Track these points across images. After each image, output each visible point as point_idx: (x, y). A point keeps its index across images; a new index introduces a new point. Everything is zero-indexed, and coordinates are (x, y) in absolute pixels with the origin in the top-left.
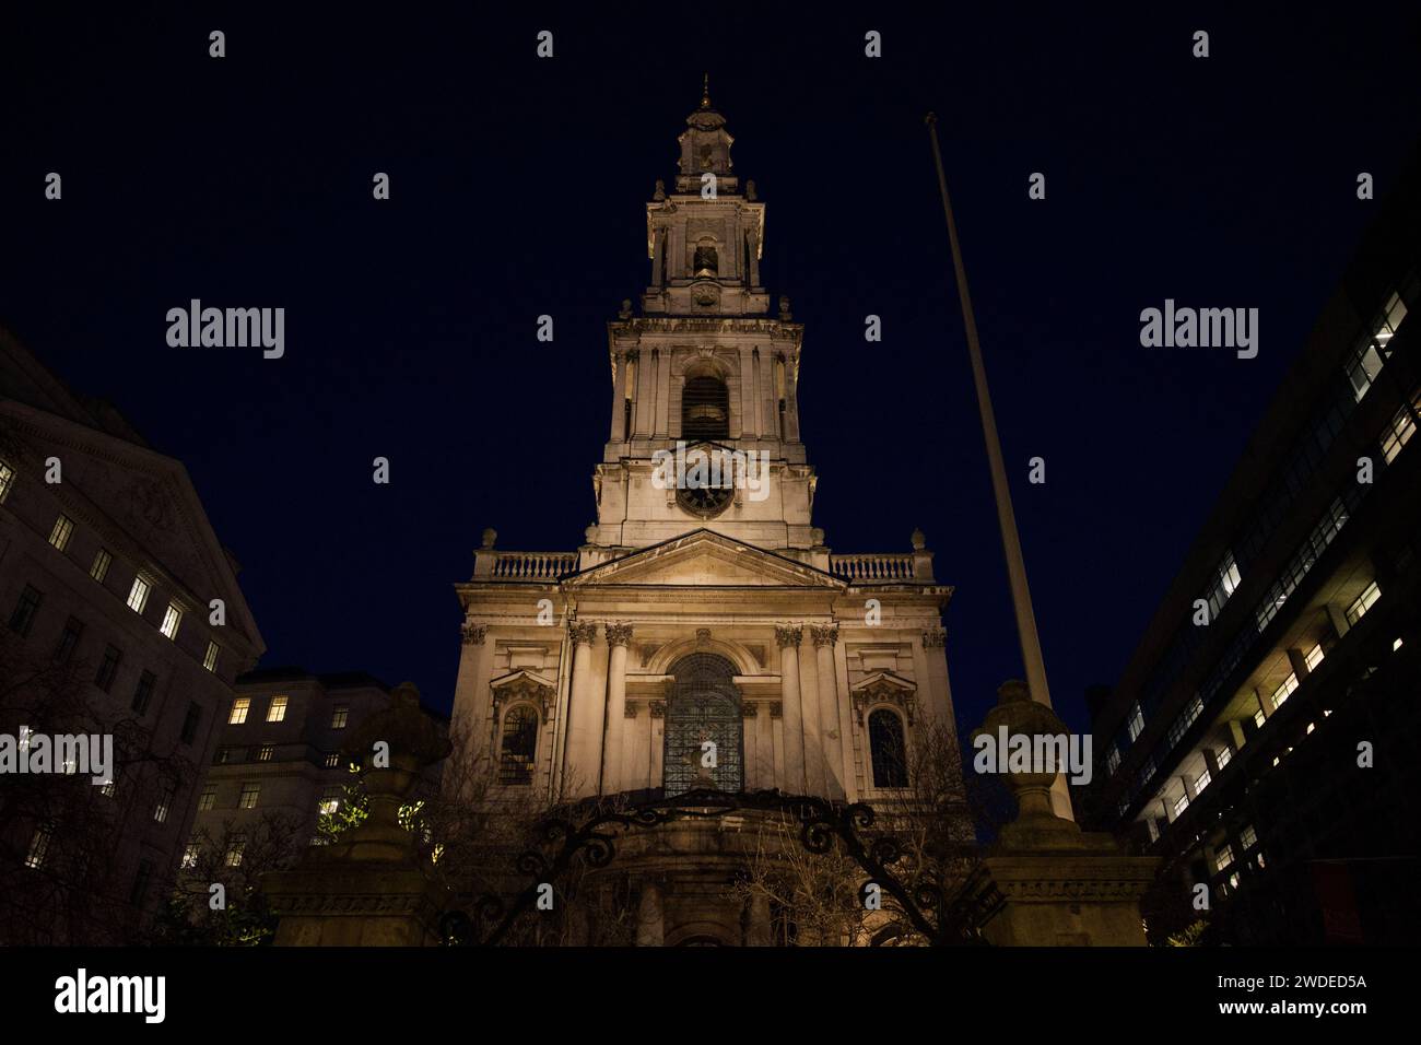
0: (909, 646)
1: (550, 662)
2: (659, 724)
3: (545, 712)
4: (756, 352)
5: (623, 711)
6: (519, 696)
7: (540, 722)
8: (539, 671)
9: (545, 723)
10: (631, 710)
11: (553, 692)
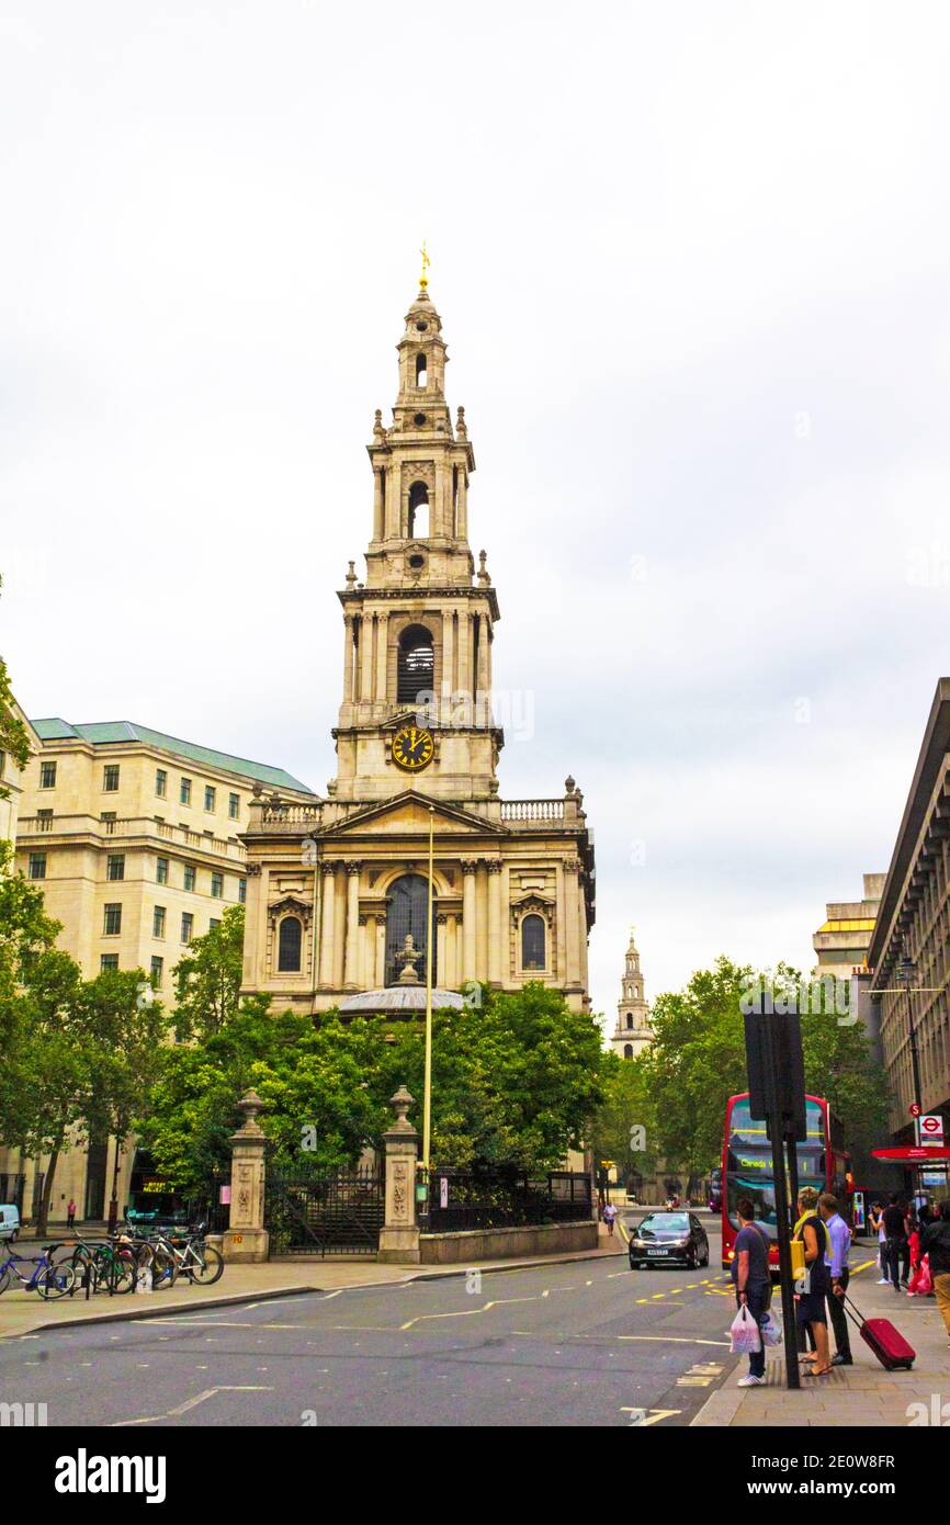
0: (554, 869)
1: (307, 885)
2: (382, 930)
3: (306, 922)
4: (455, 616)
5: (357, 921)
6: (288, 911)
7: (303, 929)
8: (300, 892)
9: (306, 929)
10: (363, 921)
11: (310, 908)
